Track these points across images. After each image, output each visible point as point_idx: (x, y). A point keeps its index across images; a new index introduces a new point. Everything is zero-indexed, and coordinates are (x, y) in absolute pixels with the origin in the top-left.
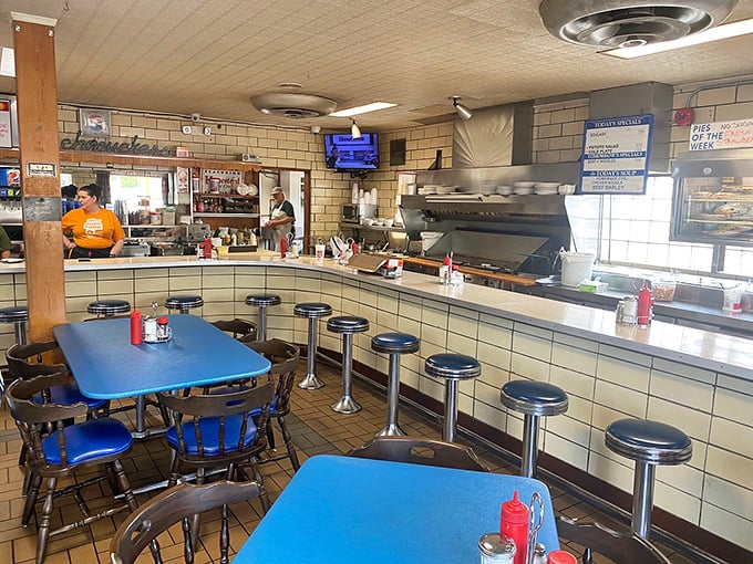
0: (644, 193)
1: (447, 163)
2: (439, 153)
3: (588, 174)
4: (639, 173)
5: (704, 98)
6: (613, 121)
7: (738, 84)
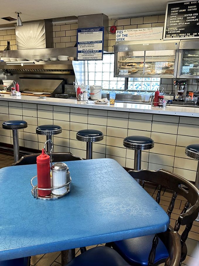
0: (102, 60)
1: (13, 48)
2: (9, 43)
3: (80, 52)
4: (100, 51)
5: (119, 23)
6: (89, 29)
7: (131, 18)
